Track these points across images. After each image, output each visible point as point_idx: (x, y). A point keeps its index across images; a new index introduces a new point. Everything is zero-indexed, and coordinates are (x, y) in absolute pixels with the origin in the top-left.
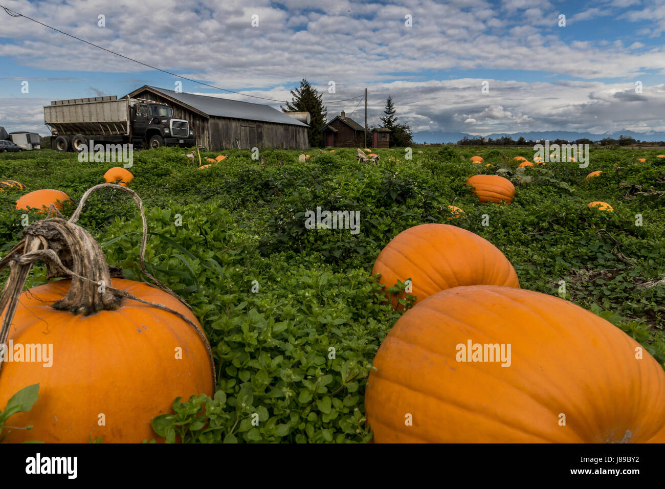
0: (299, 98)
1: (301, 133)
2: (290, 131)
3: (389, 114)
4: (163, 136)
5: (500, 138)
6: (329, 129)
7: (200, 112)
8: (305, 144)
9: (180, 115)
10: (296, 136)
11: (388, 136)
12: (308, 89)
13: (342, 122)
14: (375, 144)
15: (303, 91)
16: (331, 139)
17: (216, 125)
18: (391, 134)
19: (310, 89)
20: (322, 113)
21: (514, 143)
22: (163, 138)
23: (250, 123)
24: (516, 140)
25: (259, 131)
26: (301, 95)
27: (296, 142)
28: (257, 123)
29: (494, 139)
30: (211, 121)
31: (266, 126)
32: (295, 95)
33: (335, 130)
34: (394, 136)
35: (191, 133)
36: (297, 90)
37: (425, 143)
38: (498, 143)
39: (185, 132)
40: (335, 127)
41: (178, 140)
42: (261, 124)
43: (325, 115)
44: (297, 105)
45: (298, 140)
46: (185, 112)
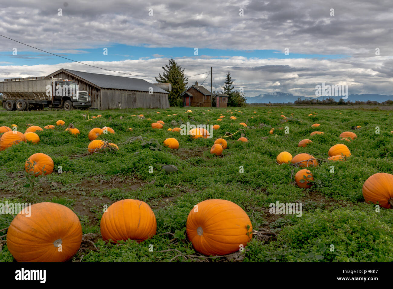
0: (168, 72)
1: (164, 98)
2: (156, 96)
3: (228, 84)
4: (72, 101)
5: (325, 99)
6: (186, 94)
7: (96, 85)
8: (166, 105)
9: (83, 87)
10: (160, 100)
11: (227, 99)
12: (174, 66)
13: (195, 89)
14: (218, 105)
15: (171, 67)
16: (188, 100)
17: (106, 93)
18: (229, 98)
19: (176, 66)
20: (185, 82)
21: (336, 103)
22: (72, 102)
23: (128, 91)
24: (337, 101)
25: (134, 97)
26: (170, 70)
27: (160, 104)
28: (133, 92)
29: (321, 100)
30: (102, 91)
31: (138, 93)
32: (165, 70)
33: (191, 95)
34: (231, 100)
35: (89, 99)
36: (167, 66)
37: (270, 103)
38: (324, 103)
39: (86, 98)
40: (191, 93)
41: (81, 104)
42: (136, 92)
43: (187, 83)
44: (167, 77)
45: (161, 103)
46: (86, 85)
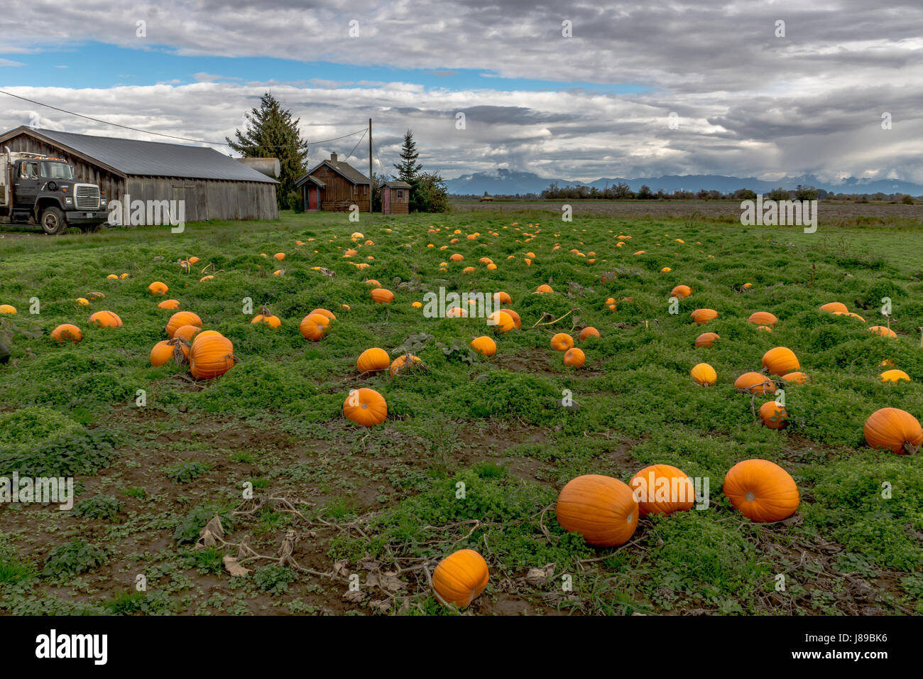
0: (259, 125)
1: (266, 194)
2: (249, 192)
3: (408, 158)
4: (64, 208)
5: (610, 187)
6: (311, 181)
7: (111, 168)
8: (272, 211)
10: (258, 198)
11: (406, 194)
12: (274, 112)
13: (331, 170)
14: (386, 206)
15: (266, 114)
16: (315, 196)
17: (138, 187)
18: (412, 191)
19: (279, 111)
20: (301, 151)
21: (632, 196)
22: (65, 211)
23: (187, 181)
25: (201, 193)
26: (263, 120)
27: (258, 208)
28: (198, 182)
29: (601, 189)
30: (129, 181)
31: (211, 184)
32: (252, 121)
33: (321, 184)
34: (417, 194)
35: (103, 203)
36: (255, 112)
37: (486, 193)
38: (606, 197)
39: (95, 202)
40: (321, 178)
41: (85, 214)
42: (204, 183)
43: (305, 154)
44: (257, 137)
45: (261, 205)
46: (87, 168)
